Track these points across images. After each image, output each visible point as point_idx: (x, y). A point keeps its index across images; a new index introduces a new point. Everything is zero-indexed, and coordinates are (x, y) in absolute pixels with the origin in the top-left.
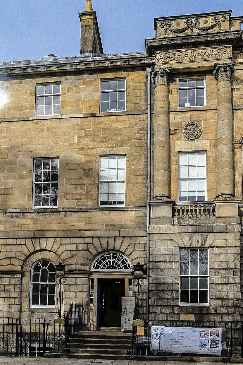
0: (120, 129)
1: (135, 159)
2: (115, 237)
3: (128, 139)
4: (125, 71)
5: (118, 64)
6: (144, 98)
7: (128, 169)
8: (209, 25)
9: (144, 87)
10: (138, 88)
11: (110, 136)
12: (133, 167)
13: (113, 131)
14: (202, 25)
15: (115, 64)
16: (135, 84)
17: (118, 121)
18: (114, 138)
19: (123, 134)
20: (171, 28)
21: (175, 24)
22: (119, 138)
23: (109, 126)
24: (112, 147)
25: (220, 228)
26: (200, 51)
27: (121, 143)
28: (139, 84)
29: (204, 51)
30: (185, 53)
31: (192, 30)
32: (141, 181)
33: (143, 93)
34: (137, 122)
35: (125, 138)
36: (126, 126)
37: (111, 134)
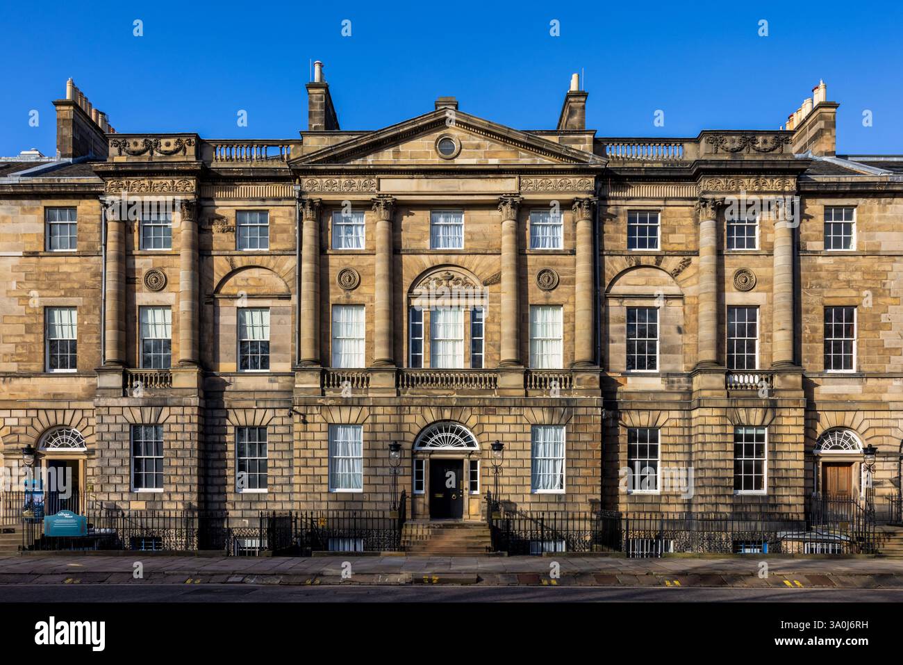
0: (70, 273)
1: (88, 312)
2: (65, 410)
3: (80, 288)
4: (75, 198)
5: (63, 190)
6: (98, 235)
7: (80, 325)
8: (171, 148)
9: (98, 221)
10: (91, 222)
11: (58, 282)
12: (86, 323)
13: (61, 276)
14: (164, 148)
15: (58, 190)
16: (88, 217)
17: (66, 263)
18: (62, 285)
19: (75, 281)
20: (127, 148)
21: (131, 143)
22: (69, 285)
23: (56, 269)
24: (60, 296)
25: (175, 401)
26: (159, 181)
27: (70, 292)
28: (93, 217)
29: (164, 181)
30: (142, 182)
31: (152, 153)
32: (95, 341)
33: (97, 229)
34: (90, 265)
35: (76, 286)
36: (77, 270)
37: (59, 280)
